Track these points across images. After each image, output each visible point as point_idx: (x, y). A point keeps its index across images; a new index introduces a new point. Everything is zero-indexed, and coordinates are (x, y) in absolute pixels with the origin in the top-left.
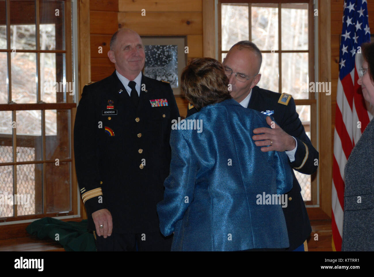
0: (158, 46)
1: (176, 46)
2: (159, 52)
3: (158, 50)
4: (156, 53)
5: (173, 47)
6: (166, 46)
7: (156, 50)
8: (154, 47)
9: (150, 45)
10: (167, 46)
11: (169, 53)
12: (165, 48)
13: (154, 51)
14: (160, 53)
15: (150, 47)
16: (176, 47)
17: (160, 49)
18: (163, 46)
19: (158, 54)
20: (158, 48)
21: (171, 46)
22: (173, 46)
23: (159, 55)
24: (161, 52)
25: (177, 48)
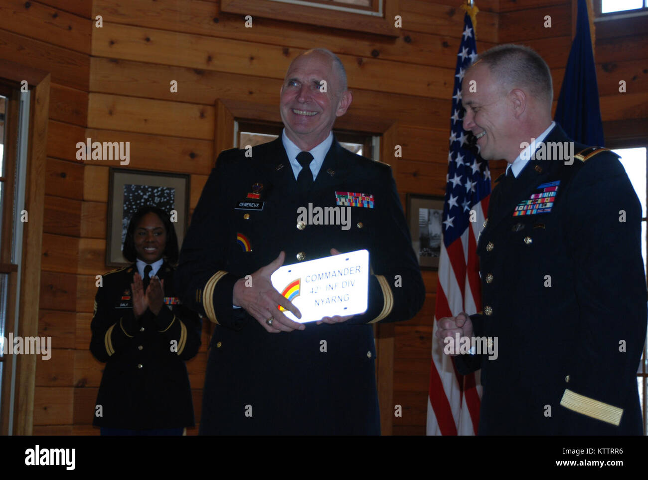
0: (144, 187)
1: (173, 189)
2: (145, 197)
3: (145, 194)
4: (141, 197)
5: (168, 191)
6: (157, 188)
7: (142, 194)
8: (138, 187)
9: (133, 185)
10: (159, 189)
11: (161, 200)
12: (155, 191)
13: (139, 194)
14: (148, 199)
15: (133, 188)
16: (172, 191)
17: (149, 192)
18: (153, 188)
19: (145, 199)
20: (145, 191)
21: (165, 188)
22: (167, 189)
23: (147, 200)
24: (149, 196)
25: (174, 192)
